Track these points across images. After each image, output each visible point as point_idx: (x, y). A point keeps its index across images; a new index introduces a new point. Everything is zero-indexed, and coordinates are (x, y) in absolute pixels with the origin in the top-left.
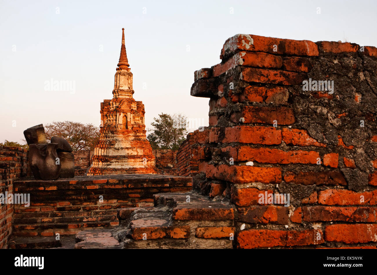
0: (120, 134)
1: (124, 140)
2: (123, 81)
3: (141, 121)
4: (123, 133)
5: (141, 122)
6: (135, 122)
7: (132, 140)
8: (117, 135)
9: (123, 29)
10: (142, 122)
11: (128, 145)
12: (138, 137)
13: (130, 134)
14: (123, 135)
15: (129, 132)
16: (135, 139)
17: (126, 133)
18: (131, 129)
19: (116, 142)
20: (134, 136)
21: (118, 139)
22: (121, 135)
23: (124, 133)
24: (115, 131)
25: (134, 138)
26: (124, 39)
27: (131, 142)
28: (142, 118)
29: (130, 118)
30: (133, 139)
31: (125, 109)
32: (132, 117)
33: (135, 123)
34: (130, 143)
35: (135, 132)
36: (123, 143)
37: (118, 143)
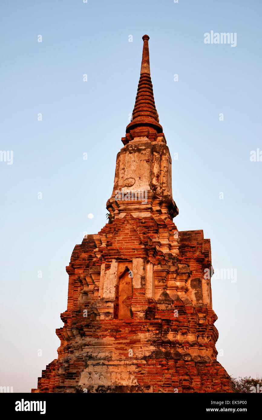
0: (104, 336)
1: (115, 356)
2: (133, 168)
3: (194, 292)
4: (115, 332)
5: (193, 297)
6: (165, 294)
7: (145, 358)
8: (93, 340)
9: (146, 38)
10: (199, 296)
11: (125, 376)
12: (174, 347)
13: (142, 336)
14: (116, 339)
15: (135, 328)
16: (156, 354)
17: (127, 330)
18: (142, 315)
19: (87, 366)
20: (153, 343)
21: (94, 355)
22: (108, 340)
23: (117, 331)
24: (87, 326)
25: (152, 348)
26: (148, 62)
27: (138, 366)
28: (197, 284)
29: (143, 278)
30: (147, 354)
31: (125, 245)
32: (150, 275)
33: (163, 298)
34: (133, 368)
35: (159, 326)
36: (111, 369)
37: (90, 369)
